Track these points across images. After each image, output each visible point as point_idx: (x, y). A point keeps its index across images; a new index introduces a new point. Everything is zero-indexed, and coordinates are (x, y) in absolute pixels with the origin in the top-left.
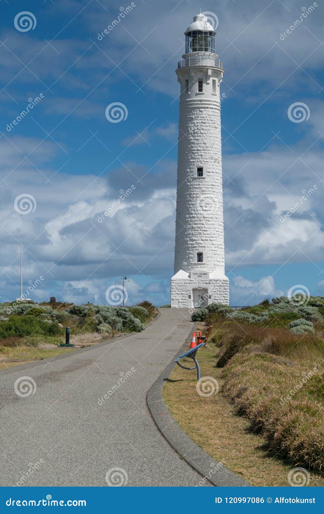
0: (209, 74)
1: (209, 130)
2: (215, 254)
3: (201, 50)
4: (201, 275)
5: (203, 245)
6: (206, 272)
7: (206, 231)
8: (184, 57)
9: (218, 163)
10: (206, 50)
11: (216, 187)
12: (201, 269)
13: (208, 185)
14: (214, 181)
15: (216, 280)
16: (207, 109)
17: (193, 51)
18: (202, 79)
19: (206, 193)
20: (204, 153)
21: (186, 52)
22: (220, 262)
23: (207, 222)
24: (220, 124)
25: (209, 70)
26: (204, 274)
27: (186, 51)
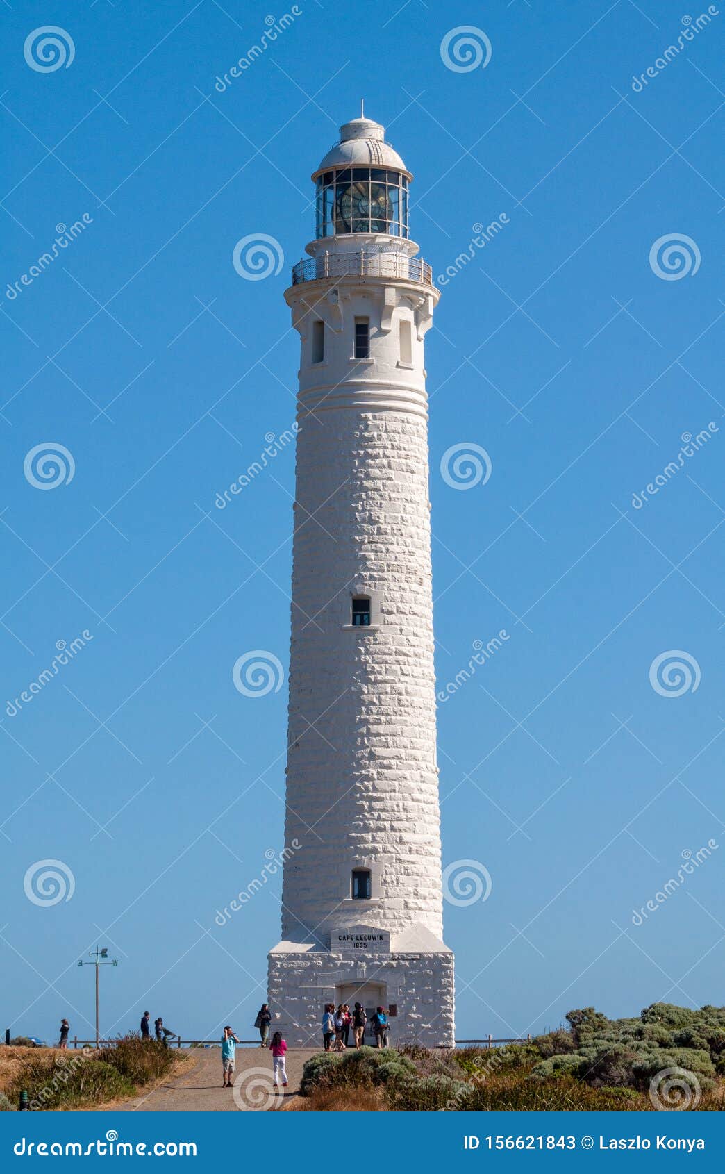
0: (388, 302)
1: (389, 479)
2: (408, 874)
3: (364, 227)
4: (363, 942)
5: (370, 846)
6: (380, 930)
7: (381, 799)
8: (310, 249)
9: (421, 583)
10: (382, 228)
11: (411, 660)
12: (365, 923)
13: (385, 654)
14: (405, 642)
15: (413, 956)
16: (384, 414)
17: (339, 231)
18: (367, 318)
19: (380, 677)
20: (372, 551)
21: (318, 236)
22: (425, 898)
23: (385, 771)
24: (426, 459)
25: (387, 290)
26: (374, 938)
27: (318, 230)
